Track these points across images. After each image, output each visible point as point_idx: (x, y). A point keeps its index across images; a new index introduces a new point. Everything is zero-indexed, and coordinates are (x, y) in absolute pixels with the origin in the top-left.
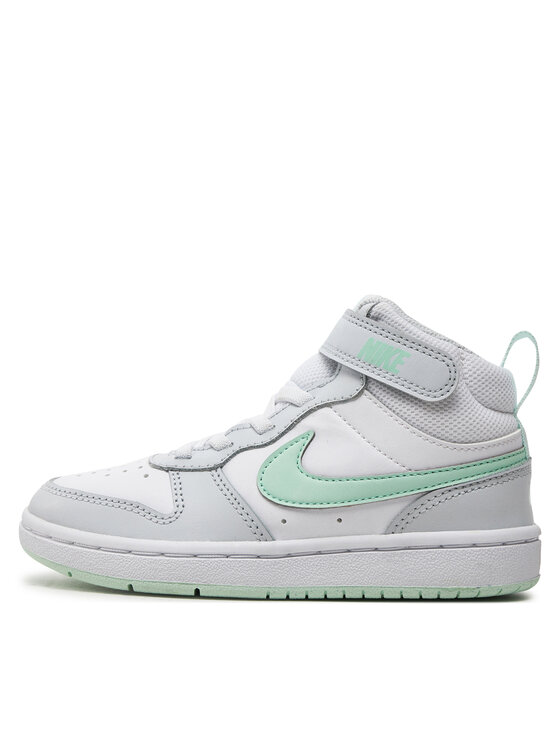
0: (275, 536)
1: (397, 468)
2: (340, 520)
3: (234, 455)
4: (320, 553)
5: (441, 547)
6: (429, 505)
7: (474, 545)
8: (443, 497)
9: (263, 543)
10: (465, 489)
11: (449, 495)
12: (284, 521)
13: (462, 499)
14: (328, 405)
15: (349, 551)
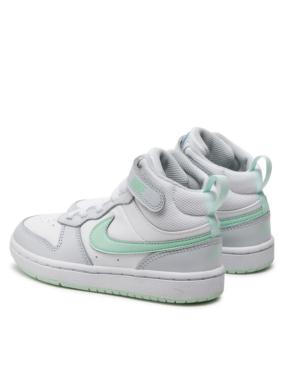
0: (94, 263)
1: (141, 239)
2: (118, 260)
3: (86, 221)
4: (111, 274)
5: (159, 278)
6: (154, 258)
7: (174, 279)
8: (160, 256)
9: (88, 266)
10: (170, 253)
11: (162, 255)
12: (97, 257)
13: (169, 257)
14: (121, 204)
15: (122, 274)
